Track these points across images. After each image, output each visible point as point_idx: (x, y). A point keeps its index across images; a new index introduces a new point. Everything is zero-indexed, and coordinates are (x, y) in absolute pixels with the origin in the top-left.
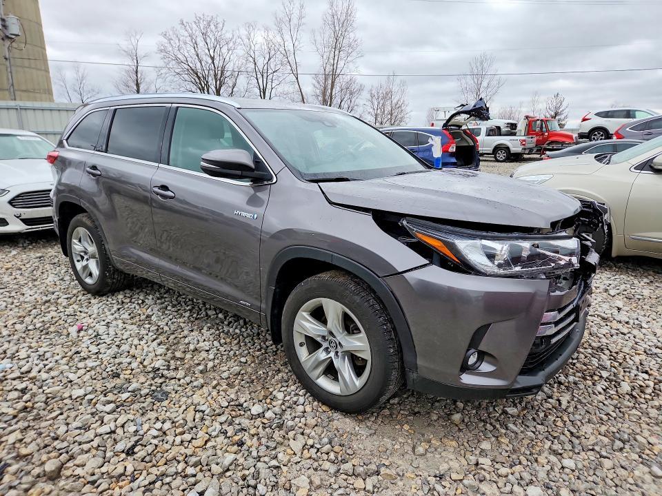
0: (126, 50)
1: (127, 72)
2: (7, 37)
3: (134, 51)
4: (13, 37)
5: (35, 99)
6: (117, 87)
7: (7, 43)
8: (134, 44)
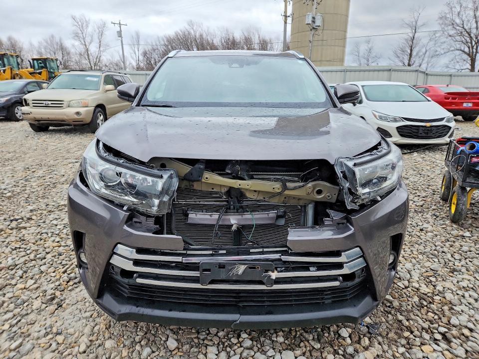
0: (408, 23)
1: (406, 40)
2: (314, 28)
3: (414, 23)
4: (317, 27)
5: (333, 65)
6: (395, 53)
7: (313, 32)
8: (416, 18)
